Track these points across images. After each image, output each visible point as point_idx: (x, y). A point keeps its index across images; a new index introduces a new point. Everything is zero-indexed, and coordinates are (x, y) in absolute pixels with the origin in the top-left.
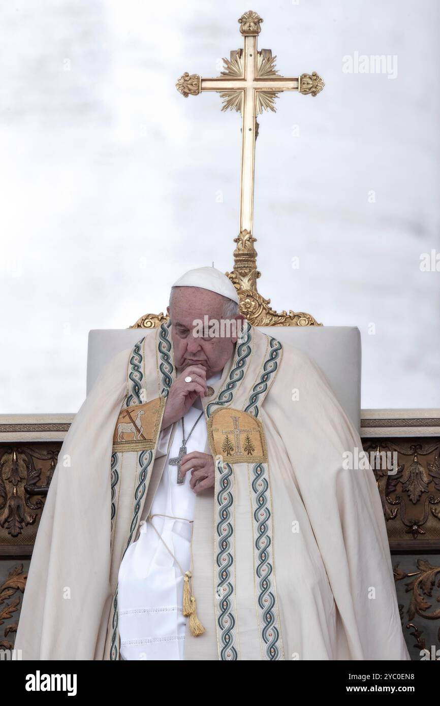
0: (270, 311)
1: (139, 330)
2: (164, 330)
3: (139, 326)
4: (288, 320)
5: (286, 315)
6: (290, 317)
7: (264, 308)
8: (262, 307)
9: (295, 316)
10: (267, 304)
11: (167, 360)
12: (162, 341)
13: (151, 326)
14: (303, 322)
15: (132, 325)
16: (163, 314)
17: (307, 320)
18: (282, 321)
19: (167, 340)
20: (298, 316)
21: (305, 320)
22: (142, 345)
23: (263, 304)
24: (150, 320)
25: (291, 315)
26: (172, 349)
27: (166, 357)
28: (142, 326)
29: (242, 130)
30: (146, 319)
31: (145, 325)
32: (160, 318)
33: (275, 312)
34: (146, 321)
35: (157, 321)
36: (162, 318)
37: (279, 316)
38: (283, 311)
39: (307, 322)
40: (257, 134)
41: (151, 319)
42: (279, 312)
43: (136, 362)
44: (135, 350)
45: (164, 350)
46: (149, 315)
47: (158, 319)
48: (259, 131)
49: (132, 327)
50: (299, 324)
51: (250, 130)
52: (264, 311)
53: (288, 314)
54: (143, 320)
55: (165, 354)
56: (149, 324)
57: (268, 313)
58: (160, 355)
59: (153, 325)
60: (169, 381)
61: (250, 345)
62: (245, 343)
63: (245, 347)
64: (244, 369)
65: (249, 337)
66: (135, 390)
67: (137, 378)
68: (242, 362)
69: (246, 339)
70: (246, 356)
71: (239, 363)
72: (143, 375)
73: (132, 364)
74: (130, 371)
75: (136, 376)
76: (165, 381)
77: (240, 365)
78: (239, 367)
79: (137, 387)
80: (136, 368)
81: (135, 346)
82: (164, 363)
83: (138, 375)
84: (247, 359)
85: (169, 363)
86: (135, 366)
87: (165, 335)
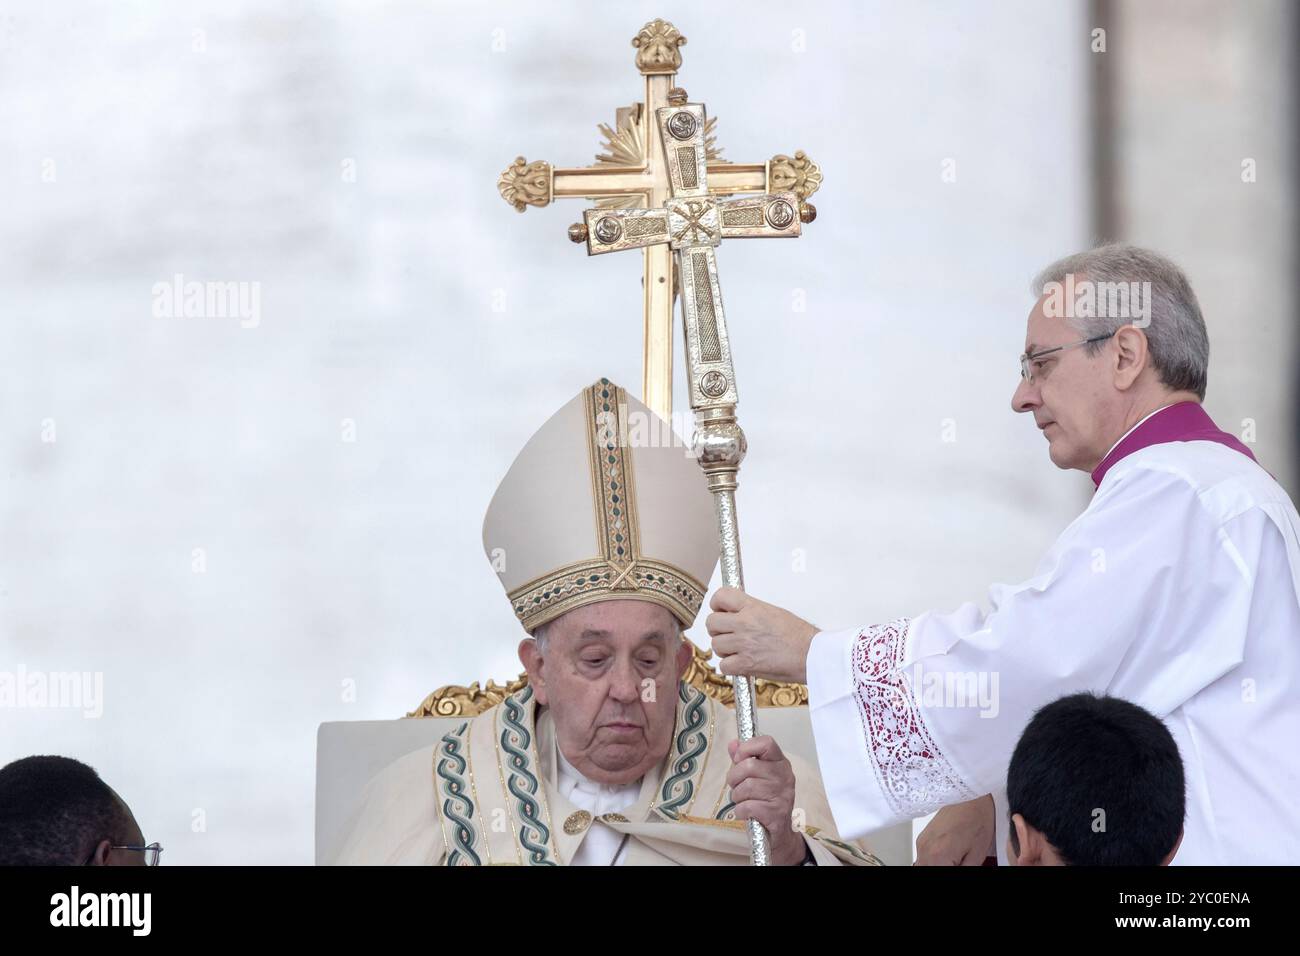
0: (713, 676)
1: (428, 719)
2: (512, 707)
3: (427, 713)
7: (698, 670)
8: (694, 666)
9: (766, 685)
10: (705, 660)
11: (522, 768)
13: (453, 712)
14: (784, 698)
15: (412, 711)
16: (478, 686)
17: (792, 693)
19: (521, 727)
21: (789, 694)
22: (463, 739)
24: (452, 699)
26: (531, 745)
27: (519, 761)
28: (434, 712)
29: (645, 281)
30: (442, 697)
31: (441, 710)
32: (472, 693)
34: (443, 701)
35: (466, 702)
36: (478, 695)
39: (793, 698)
41: (454, 696)
43: (453, 772)
44: (447, 748)
45: (516, 746)
46: (449, 688)
47: (469, 697)
49: (411, 715)
50: (774, 702)
51: (662, 280)
52: (699, 674)
54: (436, 700)
55: (517, 755)
56: (449, 707)
57: (708, 680)
58: (505, 756)
59: (458, 711)
60: (532, 810)
61: (705, 730)
62: (692, 726)
63: (693, 736)
64: (694, 778)
65: (702, 715)
66: (461, 838)
67: (461, 813)
68: (687, 764)
69: (695, 720)
70: (697, 753)
71: (681, 765)
72: (474, 803)
73: (444, 776)
74: (443, 797)
75: (459, 807)
76: (524, 810)
77: (684, 770)
78: (682, 773)
79: (464, 832)
80: (455, 787)
81: (444, 740)
82: (517, 774)
83: (464, 806)
84: (699, 760)
85: (527, 773)
86: (452, 780)
87: (516, 716)
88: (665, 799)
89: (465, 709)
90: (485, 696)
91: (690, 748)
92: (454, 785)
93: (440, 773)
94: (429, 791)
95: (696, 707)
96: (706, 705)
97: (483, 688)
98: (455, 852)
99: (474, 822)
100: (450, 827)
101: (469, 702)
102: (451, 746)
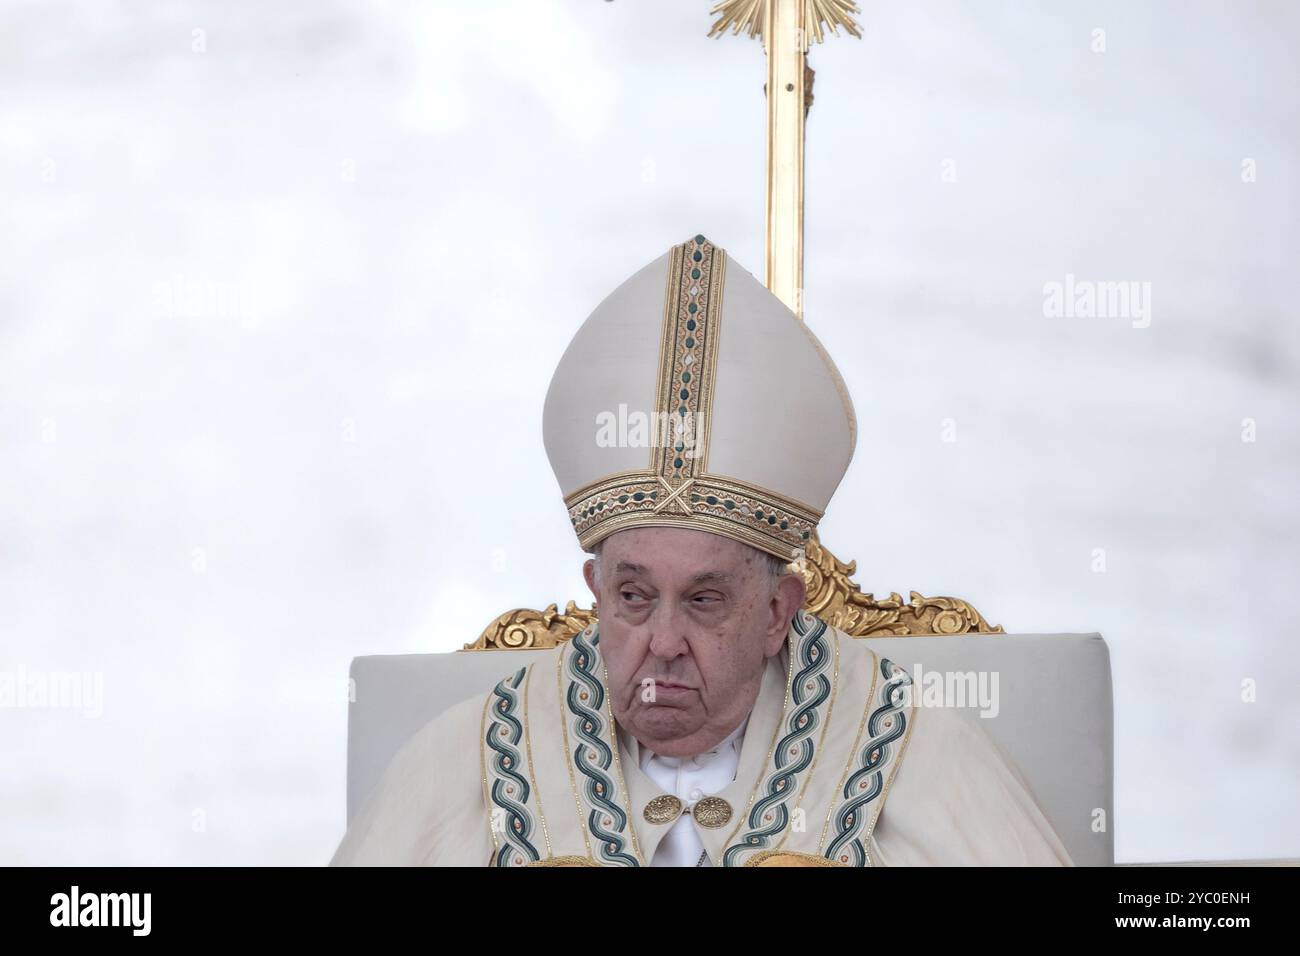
0: (856, 596)
1: (492, 653)
2: (581, 650)
3: (490, 644)
4: (905, 618)
5: (902, 604)
6: (912, 609)
7: (838, 588)
8: (833, 583)
9: (925, 607)
10: (846, 575)
11: (593, 735)
12: (576, 680)
13: (523, 643)
14: (948, 624)
15: (471, 642)
16: (556, 609)
17: (958, 617)
18: (891, 622)
19: (593, 678)
20: (934, 607)
21: (954, 618)
22: (519, 693)
23: (836, 574)
24: (522, 626)
25: (916, 604)
26: (606, 702)
27: (589, 725)
28: (498, 642)
29: (768, 89)
30: (509, 624)
31: (507, 640)
32: (548, 619)
33: (871, 597)
34: (511, 628)
35: (540, 630)
36: (555, 620)
37: (881, 609)
38: (893, 595)
39: (960, 623)
40: (808, 99)
41: (523, 623)
42: (881, 597)
43: (505, 741)
44: (499, 705)
45: (585, 705)
46: (518, 612)
47: (544, 625)
48: (815, 91)
49: (469, 647)
51: (790, 88)
52: (839, 593)
53: (907, 601)
54: (502, 627)
55: (587, 717)
56: (518, 636)
57: (851, 601)
58: (573, 719)
59: (530, 641)
60: (604, 789)
61: (827, 670)
62: (811, 666)
63: (812, 679)
64: (814, 735)
65: (822, 651)
66: (513, 828)
67: (514, 798)
68: (805, 717)
69: (814, 658)
70: (818, 702)
71: (798, 719)
72: (530, 783)
73: (494, 746)
74: (493, 775)
75: (511, 790)
76: (594, 790)
77: (801, 726)
78: (799, 730)
79: (517, 821)
80: (507, 761)
81: (496, 692)
82: (585, 743)
83: (517, 787)
84: (821, 711)
85: (599, 742)
86: (505, 752)
87: (586, 662)
88: (778, 767)
89: (538, 639)
90: (564, 622)
91: (809, 695)
92: (507, 759)
93: (489, 743)
94: (475, 765)
95: (815, 640)
96: (828, 637)
97: (561, 612)
98: (507, 846)
99: (530, 807)
100: (500, 815)
101: (544, 630)
102: (505, 703)
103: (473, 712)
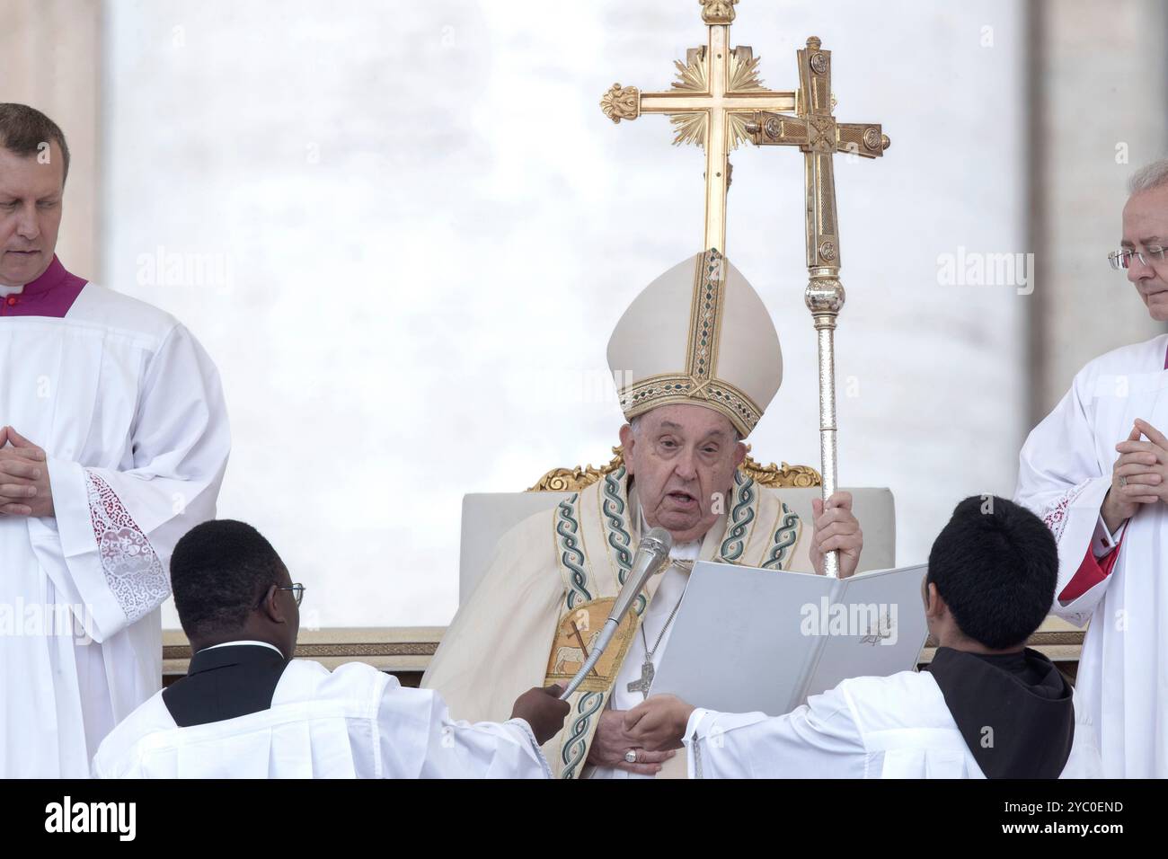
0: (751, 464)
1: (543, 493)
2: (610, 482)
3: (542, 488)
4: (779, 478)
5: (777, 469)
6: (783, 472)
9: (790, 471)
11: (619, 527)
12: (608, 498)
13: (561, 487)
14: (803, 481)
15: (532, 487)
16: (580, 469)
17: (809, 477)
18: (771, 479)
19: (617, 498)
20: (795, 471)
21: (806, 478)
22: (575, 506)
24: (561, 478)
25: (784, 470)
26: (625, 511)
27: (616, 522)
28: (547, 487)
29: (706, 175)
30: (553, 477)
31: (552, 486)
32: (575, 474)
34: (554, 479)
35: (571, 480)
36: (580, 475)
37: (765, 472)
39: (810, 480)
41: (562, 476)
43: (568, 531)
44: (563, 512)
45: (614, 512)
46: (559, 470)
47: (573, 477)
49: (530, 489)
50: (796, 484)
51: (718, 175)
54: (549, 478)
55: (615, 518)
56: (558, 484)
58: (607, 520)
59: (565, 486)
60: (626, 557)
61: (753, 506)
62: (744, 502)
63: (744, 509)
64: (744, 539)
65: (751, 494)
66: (576, 581)
67: (575, 563)
68: (739, 530)
69: (746, 498)
70: (747, 522)
71: (735, 530)
72: (584, 553)
73: (562, 534)
74: (562, 550)
75: (573, 558)
76: (621, 557)
77: (737, 534)
78: (736, 536)
79: (578, 576)
80: (570, 542)
81: (560, 506)
82: (615, 532)
83: (577, 557)
84: (749, 527)
85: (623, 531)
86: (568, 537)
87: (613, 489)
88: (723, 554)
89: (570, 486)
90: (585, 476)
91: (742, 518)
92: (569, 541)
93: (559, 532)
94: (551, 545)
95: (747, 488)
96: (754, 487)
97: (583, 470)
98: (573, 591)
99: (585, 568)
100: (567, 572)
101: (573, 480)
102: (566, 511)
103: (547, 517)
